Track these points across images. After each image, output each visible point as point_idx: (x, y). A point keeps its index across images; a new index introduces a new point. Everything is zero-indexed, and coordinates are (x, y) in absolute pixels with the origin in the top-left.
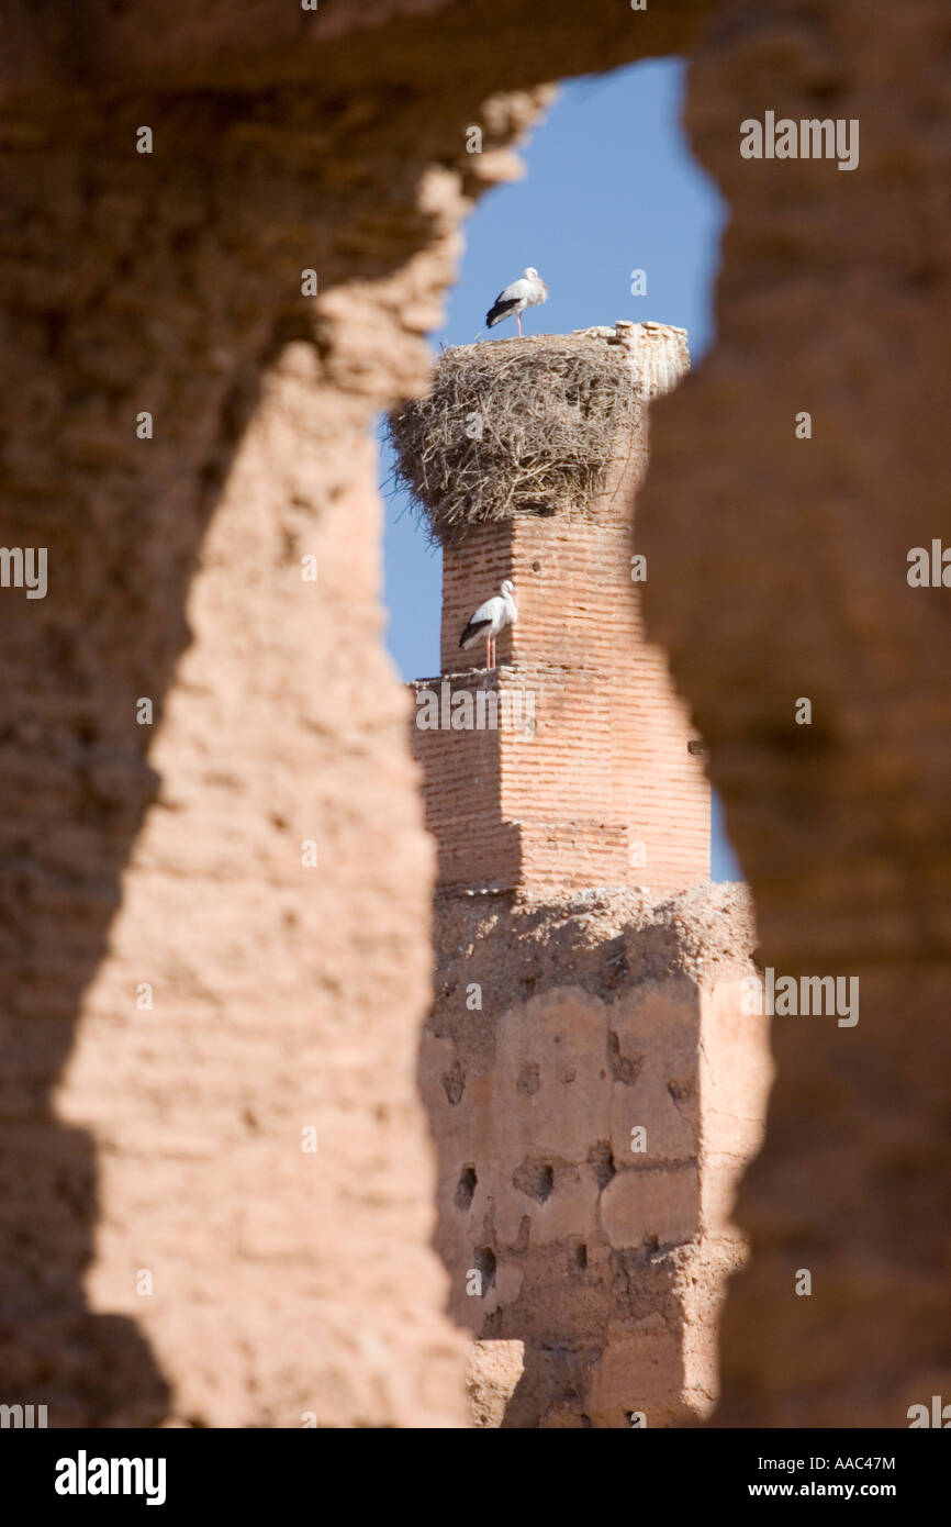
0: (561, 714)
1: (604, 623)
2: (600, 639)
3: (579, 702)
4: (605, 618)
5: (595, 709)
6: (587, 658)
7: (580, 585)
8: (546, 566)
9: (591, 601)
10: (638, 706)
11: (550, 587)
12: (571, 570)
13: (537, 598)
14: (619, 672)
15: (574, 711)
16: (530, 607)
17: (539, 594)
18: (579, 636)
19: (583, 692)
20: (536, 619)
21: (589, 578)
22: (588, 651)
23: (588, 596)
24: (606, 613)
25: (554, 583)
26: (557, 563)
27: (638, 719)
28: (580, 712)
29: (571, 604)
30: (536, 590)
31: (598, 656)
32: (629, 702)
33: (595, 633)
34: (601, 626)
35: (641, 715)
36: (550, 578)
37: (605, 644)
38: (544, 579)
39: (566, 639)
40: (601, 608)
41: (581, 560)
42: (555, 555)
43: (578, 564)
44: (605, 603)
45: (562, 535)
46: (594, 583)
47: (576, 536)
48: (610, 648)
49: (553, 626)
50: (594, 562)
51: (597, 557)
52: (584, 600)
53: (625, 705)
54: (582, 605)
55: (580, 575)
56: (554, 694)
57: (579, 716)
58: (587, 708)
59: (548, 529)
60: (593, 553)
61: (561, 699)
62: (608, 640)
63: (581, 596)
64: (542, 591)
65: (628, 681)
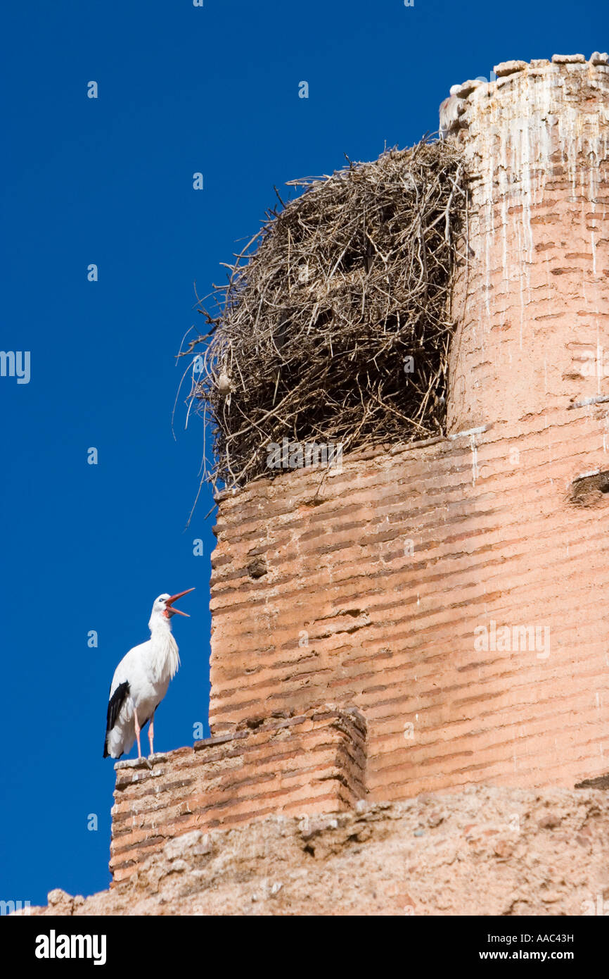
0: (232, 812)
1: (397, 622)
2: (389, 654)
3: (271, 776)
4: (398, 613)
5: (305, 779)
6: (360, 699)
7: (344, 573)
8: (275, 562)
9: (370, 592)
10: (469, 753)
11: (283, 596)
12: (327, 550)
13: (256, 624)
14: (426, 702)
15: (261, 797)
16: (242, 645)
17: (262, 616)
18: (344, 664)
19: (281, 756)
20: (253, 664)
21: (365, 552)
22: (359, 686)
23: (365, 584)
24: (402, 603)
25: (295, 584)
26: (297, 548)
27: (467, 776)
28: (274, 794)
29: (330, 610)
30: (254, 611)
31: (382, 688)
32: (453, 750)
33: (375, 649)
34: (392, 630)
35: (474, 767)
36: (285, 579)
37: (398, 660)
38: (272, 585)
39: (317, 678)
40: (396, 596)
41: (347, 527)
42: (296, 535)
43: (344, 535)
44: (400, 587)
45: (308, 494)
46: (376, 558)
47: (339, 487)
48: (410, 665)
49: (291, 663)
50: (377, 520)
51: (381, 510)
52: (356, 596)
53: (440, 759)
54: (351, 606)
55: (347, 554)
56: (219, 780)
57: (271, 803)
58: (288, 782)
59: (282, 495)
60: (374, 505)
61: (235, 784)
62: (406, 650)
63: (351, 589)
64: (267, 608)
65: (446, 712)
